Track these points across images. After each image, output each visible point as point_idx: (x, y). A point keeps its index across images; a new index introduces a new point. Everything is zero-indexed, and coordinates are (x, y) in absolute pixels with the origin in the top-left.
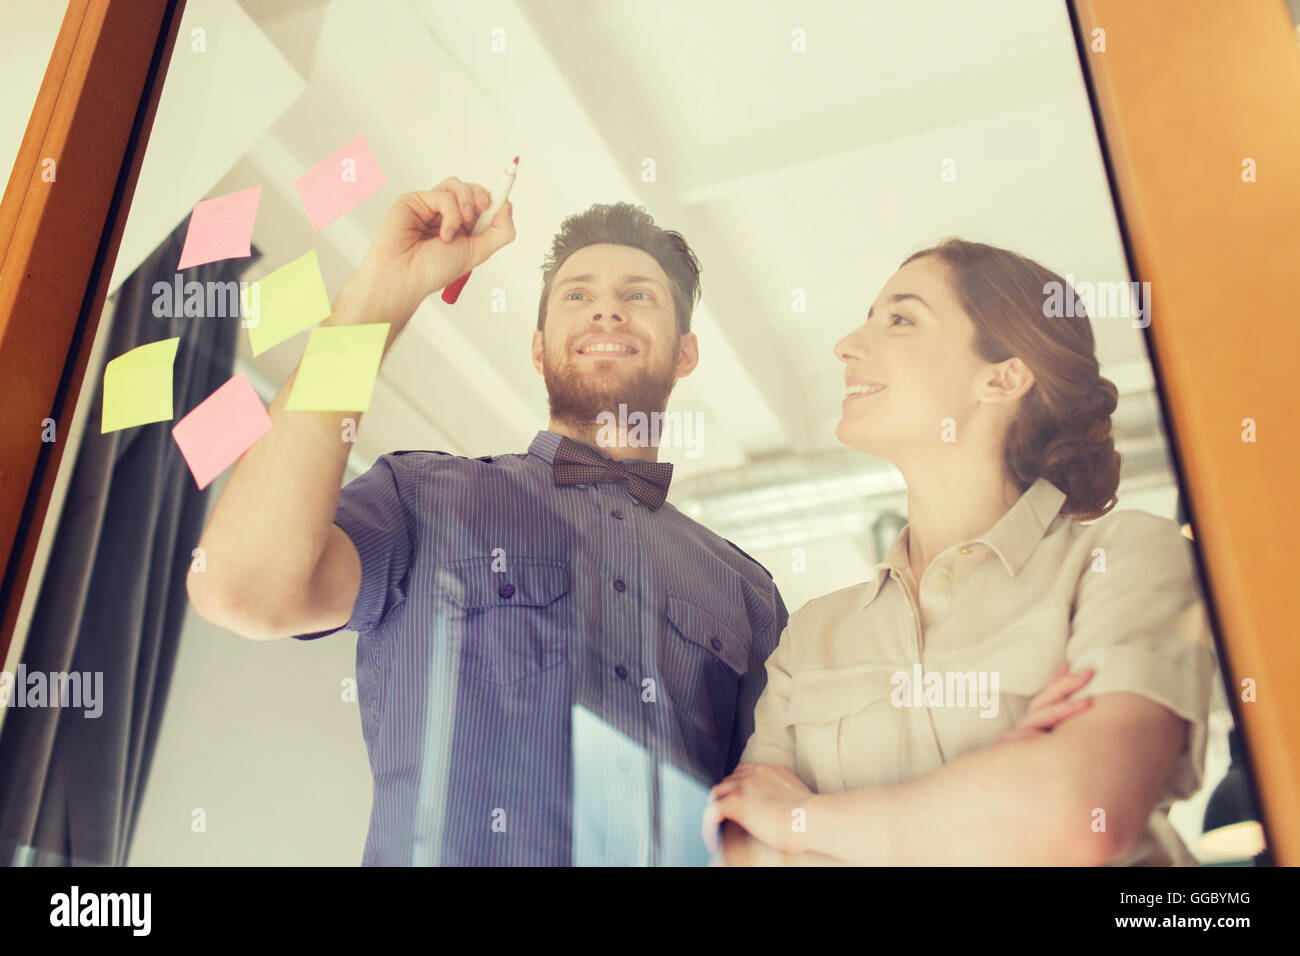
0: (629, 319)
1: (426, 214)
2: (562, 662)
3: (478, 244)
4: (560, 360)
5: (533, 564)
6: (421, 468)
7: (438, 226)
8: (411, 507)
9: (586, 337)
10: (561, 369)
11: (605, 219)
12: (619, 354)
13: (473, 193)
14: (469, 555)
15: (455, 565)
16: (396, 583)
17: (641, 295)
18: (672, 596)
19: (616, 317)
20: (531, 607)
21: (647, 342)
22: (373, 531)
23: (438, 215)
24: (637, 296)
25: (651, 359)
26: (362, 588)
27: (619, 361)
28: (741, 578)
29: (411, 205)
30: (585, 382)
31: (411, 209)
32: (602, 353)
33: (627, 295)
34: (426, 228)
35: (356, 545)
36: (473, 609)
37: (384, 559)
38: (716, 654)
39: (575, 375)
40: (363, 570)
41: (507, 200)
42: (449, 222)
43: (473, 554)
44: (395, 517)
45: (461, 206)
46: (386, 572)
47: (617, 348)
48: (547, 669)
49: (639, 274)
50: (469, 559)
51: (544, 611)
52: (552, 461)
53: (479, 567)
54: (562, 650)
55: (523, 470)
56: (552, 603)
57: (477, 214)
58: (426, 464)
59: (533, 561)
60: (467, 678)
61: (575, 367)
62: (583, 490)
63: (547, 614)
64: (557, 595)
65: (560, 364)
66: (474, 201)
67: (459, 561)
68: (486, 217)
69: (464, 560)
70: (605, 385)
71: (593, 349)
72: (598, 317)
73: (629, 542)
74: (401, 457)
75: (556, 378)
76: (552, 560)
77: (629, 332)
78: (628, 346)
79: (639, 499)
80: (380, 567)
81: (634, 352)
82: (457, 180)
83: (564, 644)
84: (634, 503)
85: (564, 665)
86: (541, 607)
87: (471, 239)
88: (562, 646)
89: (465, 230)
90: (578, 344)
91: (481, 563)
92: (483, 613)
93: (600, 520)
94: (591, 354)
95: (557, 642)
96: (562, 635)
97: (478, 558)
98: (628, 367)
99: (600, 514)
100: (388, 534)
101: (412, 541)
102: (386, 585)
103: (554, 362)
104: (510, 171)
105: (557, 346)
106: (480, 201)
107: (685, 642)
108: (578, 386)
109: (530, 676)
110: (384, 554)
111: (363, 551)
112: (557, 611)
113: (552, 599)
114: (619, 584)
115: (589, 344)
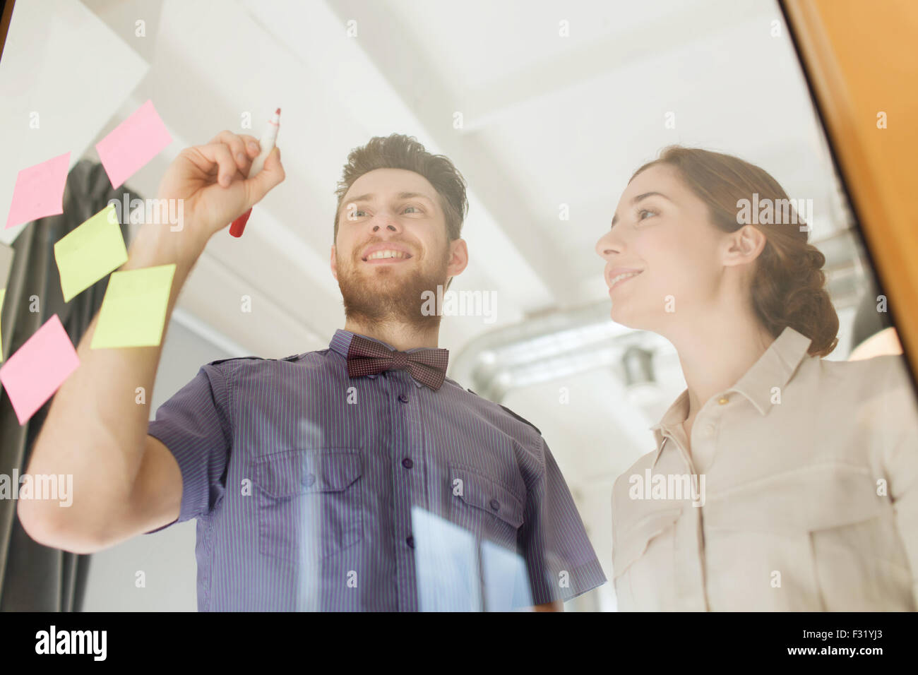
0: (403, 228)
1: (205, 165)
2: (359, 541)
3: (252, 187)
4: (349, 267)
5: (330, 454)
6: (234, 375)
7: (216, 175)
8: (226, 411)
9: (367, 247)
10: (349, 275)
11: (382, 148)
12: (396, 260)
13: (244, 143)
14: (275, 449)
15: (264, 459)
16: (217, 479)
17: (413, 208)
18: (454, 468)
19: (391, 228)
20: (330, 493)
21: (419, 247)
22: (189, 439)
23: (215, 166)
24: (408, 210)
25: (423, 262)
26: (185, 489)
27: (395, 265)
28: (514, 441)
29: (190, 158)
30: (368, 286)
31: (192, 162)
32: (381, 260)
33: (401, 210)
34: (206, 177)
35: (174, 454)
36: (281, 498)
37: (202, 462)
38: (495, 514)
39: (361, 280)
40: (183, 475)
41: (275, 146)
42: (225, 170)
43: (279, 449)
44: (210, 424)
45: (235, 156)
46: (205, 472)
47: (394, 254)
48: (346, 548)
49: (411, 191)
50: (275, 453)
51: (341, 495)
52: (346, 355)
53: (284, 459)
54: (358, 530)
55: (322, 366)
56: (348, 487)
57: (249, 160)
58: (238, 371)
59: (330, 451)
60: (278, 560)
61: (360, 273)
62: (373, 379)
63: (344, 497)
64: (352, 480)
65: (348, 272)
66: (245, 148)
67: (267, 455)
68: (258, 163)
69: (271, 454)
70: (384, 286)
71: (374, 256)
72: (376, 229)
73: (414, 423)
74: (218, 366)
75: (346, 283)
76: (347, 448)
77: (403, 240)
78: (403, 252)
79: (421, 383)
80: (199, 469)
81: (409, 256)
82: (229, 132)
83: (360, 524)
84: (417, 387)
85: (361, 542)
86: (339, 492)
87: (247, 183)
88: (358, 526)
89: (242, 174)
90: (362, 253)
91: (286, 456)
92: (290, 500)
93: (389, 405)
94: (373, 261)
95: (354, 522)
96: (358, 516)
97: (283, 452)
98: (404, 270)
99: (389, 400)
100: (203, 440)
101: (228, 441)
102: (207, 483)
103: (344, 270)
104: (274, 121)
105: (346, 256)
106: (250, 149)
107: (467, 507)
108: (363, 289)
109: (332, 555)
110: (201, 458)
111: (181, 458)
112: (353, 494)
113: (348, 483)
114: (407, 462)
115: (371, 253)
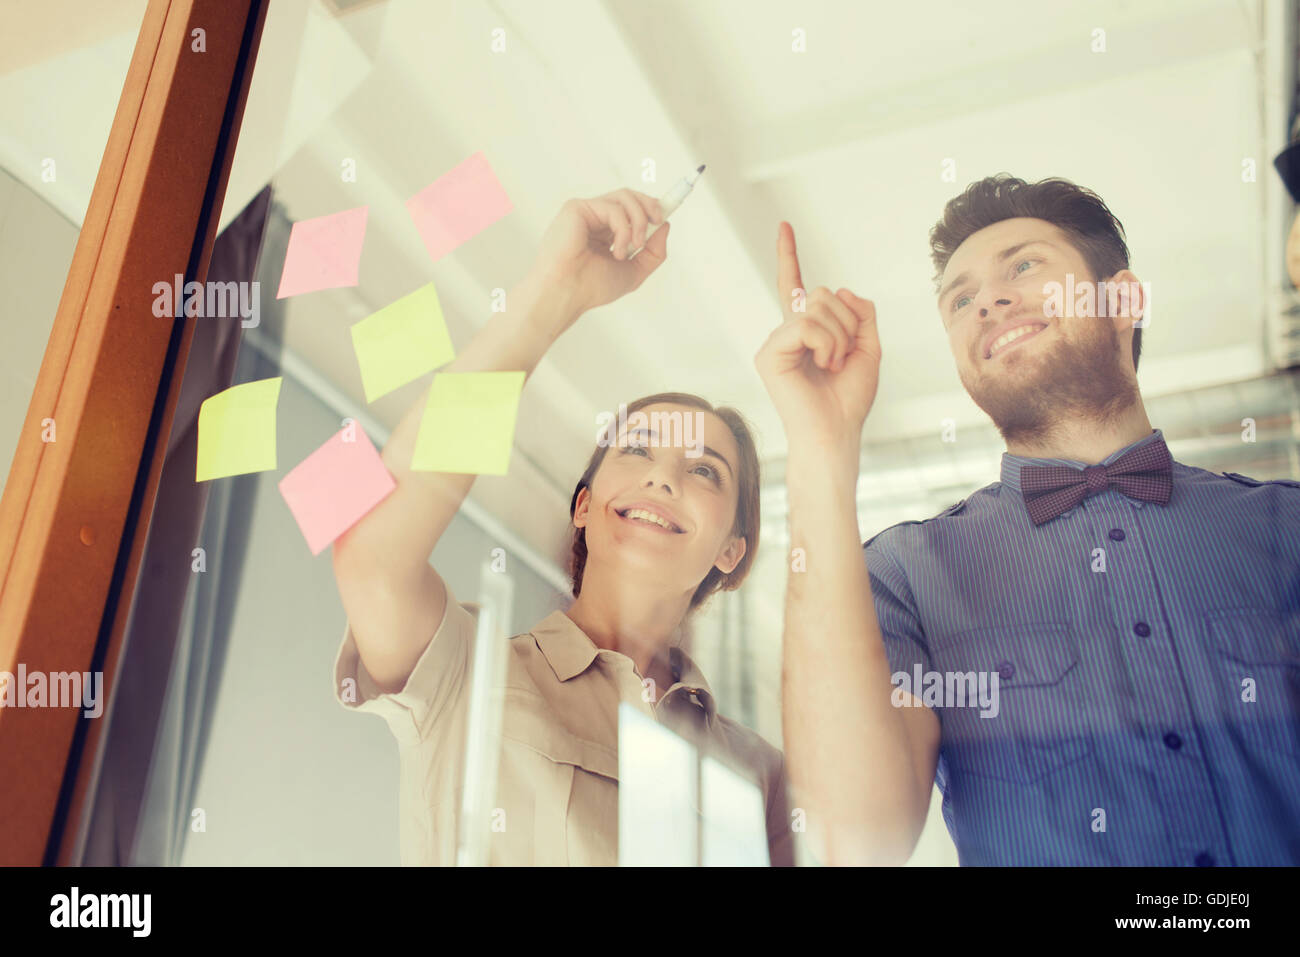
0: (1019, 295)
4: (975, 376)
5: (1029, 632)
9: (984, 340)
10: (980, 383)
12: (1026, 337)
17: (1027, 263)
19: (1002, 302)
20: (1038, 686)
27: (1029, 344)
30: (1003, 385)
32: (1006, 348)
39: (991, 384)
47: (1021, 332)
51: (1054, 689)
56: (1061, 678)
59: (1027, 628)
61: (988, 376)
62: (1069, 517)
63: (1058, 690)
64: (1066, 668)
65: (975, 382)
71: (997, 346)
72: (984, 313)
75: (978, 397)
77: (1025, 310)
78: (1033, 324)
81: (1043, 325)
86: (1050, 685)
90: (981, 350)
94: (998, 353)
98: (1041, 346)
103: (970, 382)
108: (998, 394)
112: (1069, 685)
113: (1061, 673)
114: (1141, 629)
115: (991, 344)
